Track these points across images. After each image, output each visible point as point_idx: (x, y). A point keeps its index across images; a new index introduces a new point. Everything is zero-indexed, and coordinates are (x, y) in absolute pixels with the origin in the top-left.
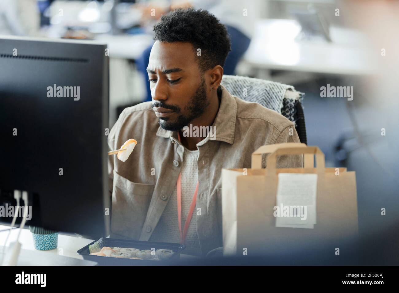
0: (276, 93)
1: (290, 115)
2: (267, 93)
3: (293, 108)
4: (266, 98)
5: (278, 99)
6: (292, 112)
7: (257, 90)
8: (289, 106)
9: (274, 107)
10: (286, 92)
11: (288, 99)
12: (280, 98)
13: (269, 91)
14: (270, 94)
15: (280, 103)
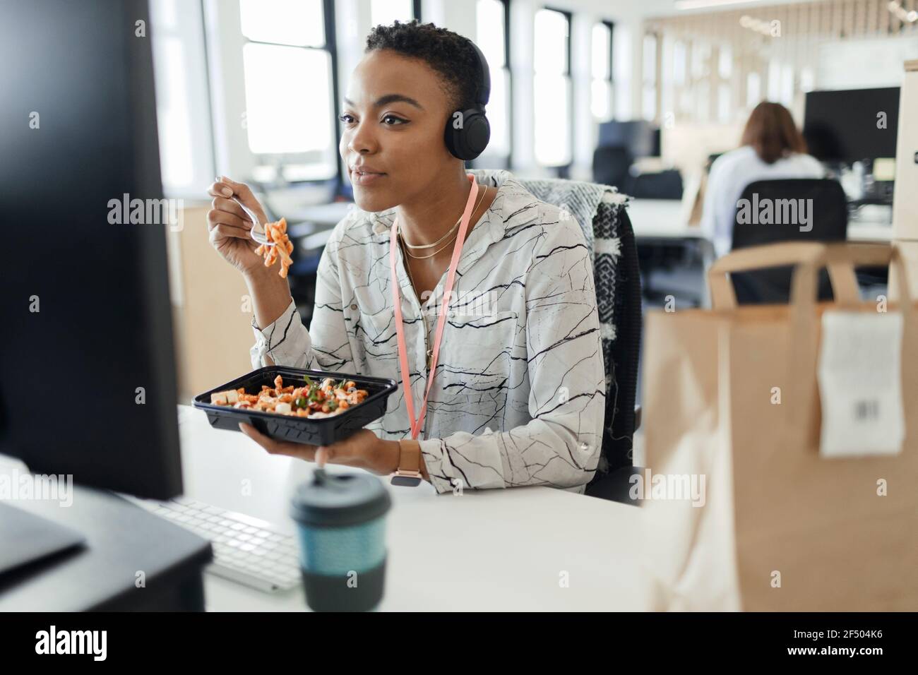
0: (589, 195)
1: (611, 228)
2: (573, 195)
3: (617, 217)
4: (572, 204)
5: (591, 204)
6: (613, 225)
7: (559, 193)
8: (609, 215)
9: (584, 216)
10: (604, 194)
11: (608, 204)
12: (594, 202)
13: (578, 191)
14: (579, 197)
15: (593, 210)
